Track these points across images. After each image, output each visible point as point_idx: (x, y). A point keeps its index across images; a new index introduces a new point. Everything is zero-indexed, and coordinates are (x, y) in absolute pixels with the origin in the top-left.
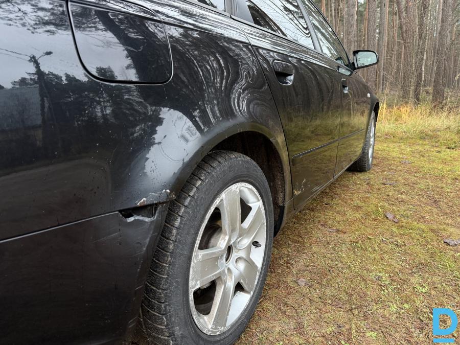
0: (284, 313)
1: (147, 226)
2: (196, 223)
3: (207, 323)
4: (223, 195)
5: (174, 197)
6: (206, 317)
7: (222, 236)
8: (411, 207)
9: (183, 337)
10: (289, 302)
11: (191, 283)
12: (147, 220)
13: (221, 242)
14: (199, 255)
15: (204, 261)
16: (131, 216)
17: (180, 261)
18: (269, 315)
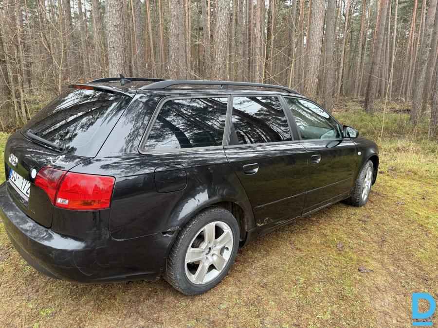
0: (236, 284)
1: (169, 238)
2: (190, 238)
3: (193, 278)
4: (205, 227)
5: (180, 229)
6: (193, 276)
7: (204, 243)
8: (362, 242)
9: (180, 279)
10: (242, 281)
11: (186, 260)
12: (170, 236)
13: (204, 246)
14: (190, 250)
15: (193, 253)
16: (165, 234)
17: (182, 251)
18: (229, 284)
